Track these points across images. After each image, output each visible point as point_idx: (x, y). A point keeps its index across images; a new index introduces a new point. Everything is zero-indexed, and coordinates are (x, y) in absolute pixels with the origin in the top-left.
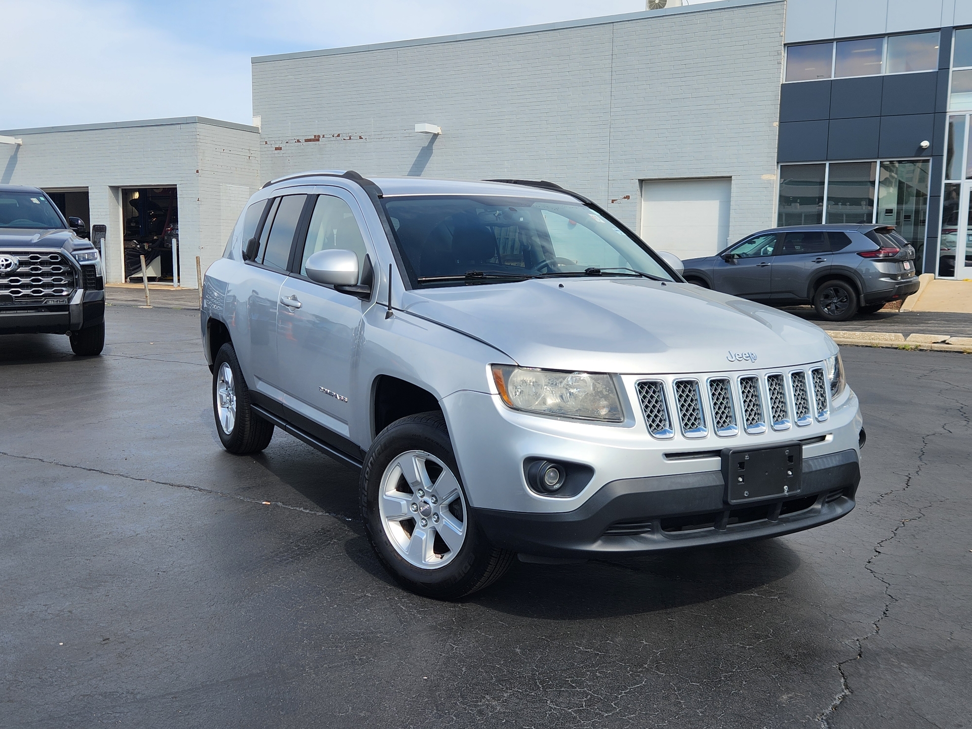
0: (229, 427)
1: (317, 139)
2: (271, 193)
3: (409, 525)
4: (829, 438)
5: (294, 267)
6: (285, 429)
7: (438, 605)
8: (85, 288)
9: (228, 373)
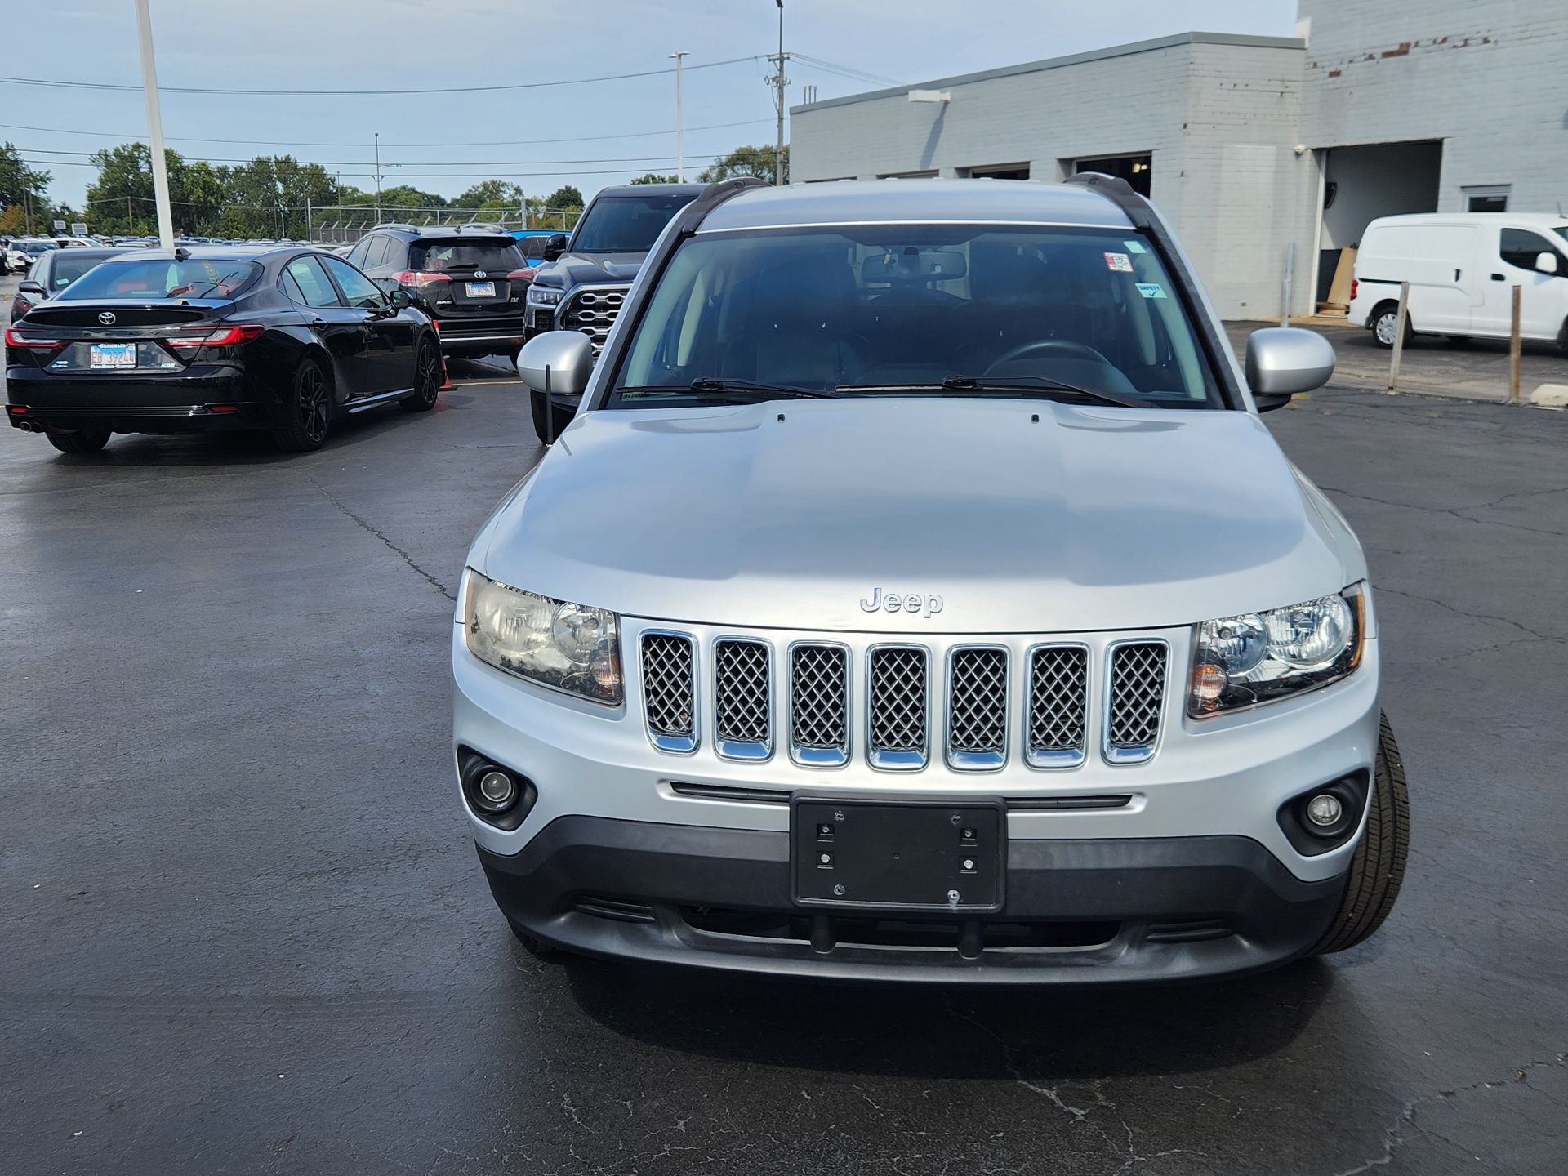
1: (1404, 50)
4: (1137, 806)
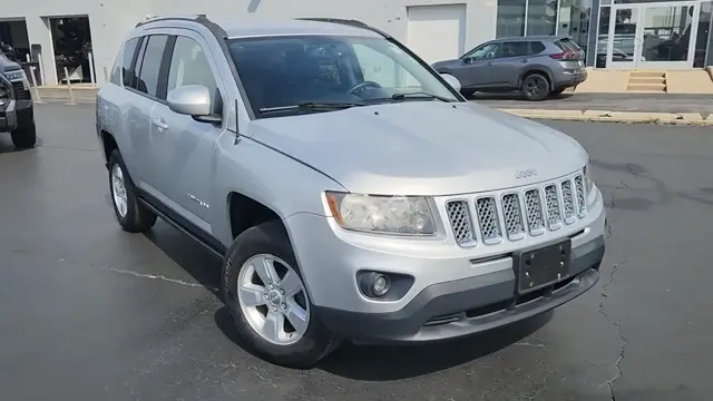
0: (124, 212)
2: (141, 32)
3: (263, 309)
4: (587, 230)
5: (161, 95)
6: (164, 219)
7: (289, 372)
8: (17, 99)
9: (120, 173)
